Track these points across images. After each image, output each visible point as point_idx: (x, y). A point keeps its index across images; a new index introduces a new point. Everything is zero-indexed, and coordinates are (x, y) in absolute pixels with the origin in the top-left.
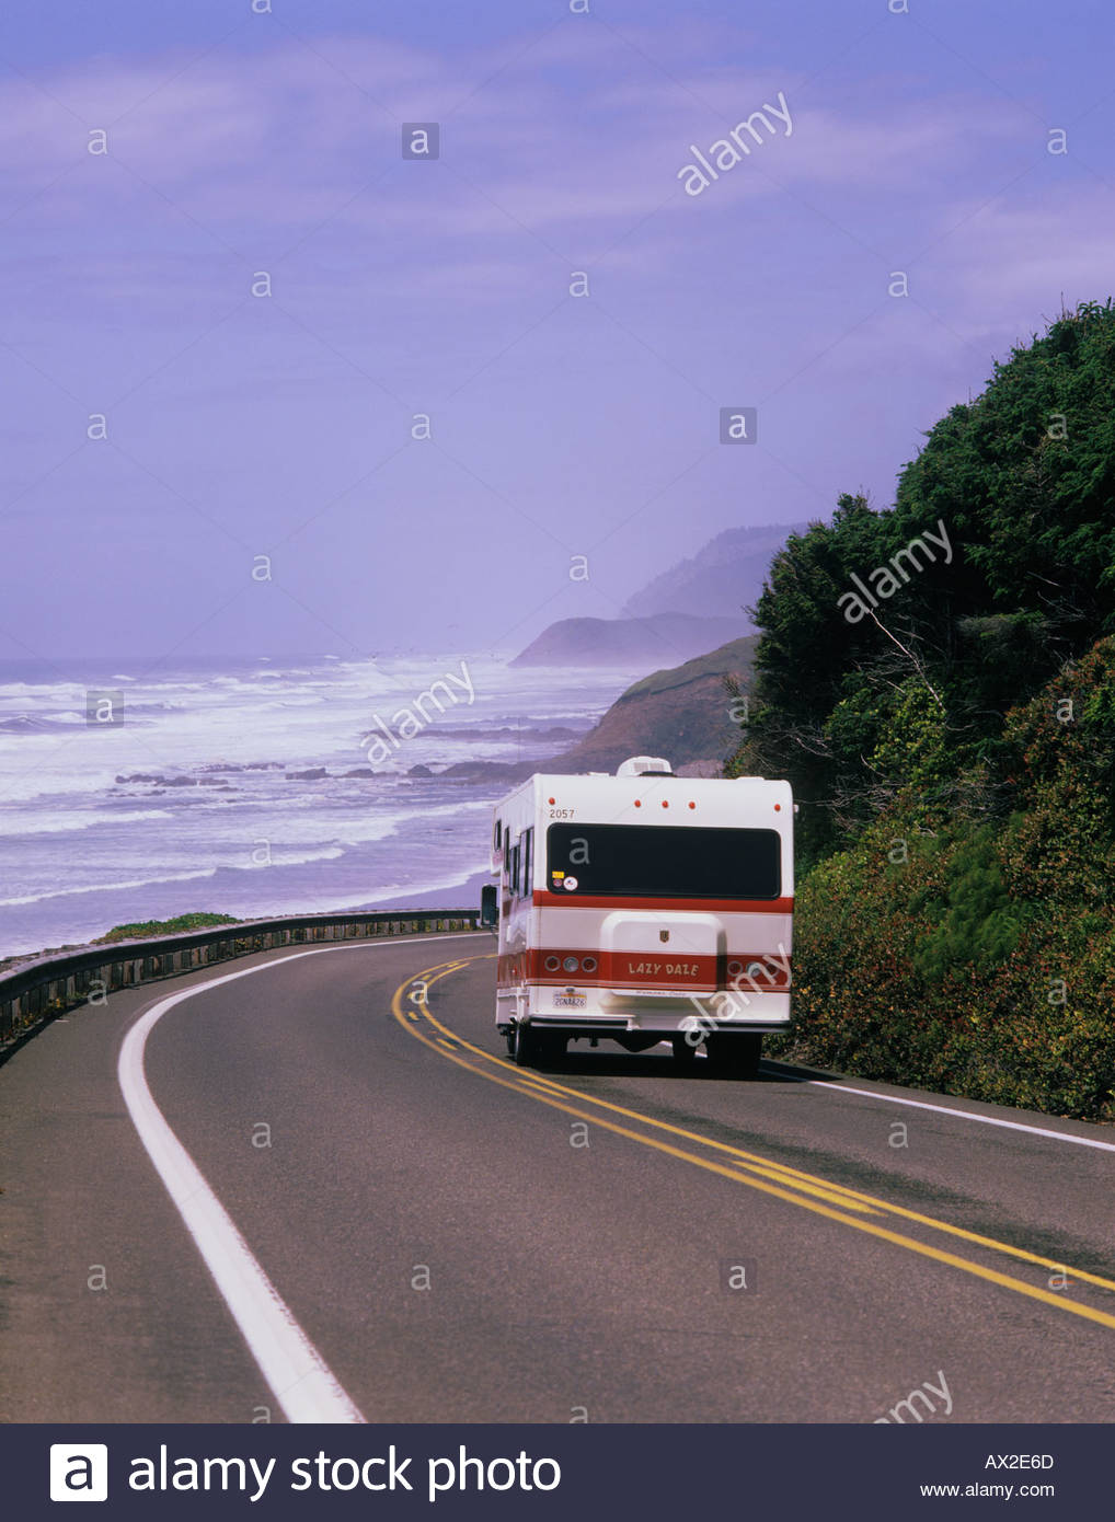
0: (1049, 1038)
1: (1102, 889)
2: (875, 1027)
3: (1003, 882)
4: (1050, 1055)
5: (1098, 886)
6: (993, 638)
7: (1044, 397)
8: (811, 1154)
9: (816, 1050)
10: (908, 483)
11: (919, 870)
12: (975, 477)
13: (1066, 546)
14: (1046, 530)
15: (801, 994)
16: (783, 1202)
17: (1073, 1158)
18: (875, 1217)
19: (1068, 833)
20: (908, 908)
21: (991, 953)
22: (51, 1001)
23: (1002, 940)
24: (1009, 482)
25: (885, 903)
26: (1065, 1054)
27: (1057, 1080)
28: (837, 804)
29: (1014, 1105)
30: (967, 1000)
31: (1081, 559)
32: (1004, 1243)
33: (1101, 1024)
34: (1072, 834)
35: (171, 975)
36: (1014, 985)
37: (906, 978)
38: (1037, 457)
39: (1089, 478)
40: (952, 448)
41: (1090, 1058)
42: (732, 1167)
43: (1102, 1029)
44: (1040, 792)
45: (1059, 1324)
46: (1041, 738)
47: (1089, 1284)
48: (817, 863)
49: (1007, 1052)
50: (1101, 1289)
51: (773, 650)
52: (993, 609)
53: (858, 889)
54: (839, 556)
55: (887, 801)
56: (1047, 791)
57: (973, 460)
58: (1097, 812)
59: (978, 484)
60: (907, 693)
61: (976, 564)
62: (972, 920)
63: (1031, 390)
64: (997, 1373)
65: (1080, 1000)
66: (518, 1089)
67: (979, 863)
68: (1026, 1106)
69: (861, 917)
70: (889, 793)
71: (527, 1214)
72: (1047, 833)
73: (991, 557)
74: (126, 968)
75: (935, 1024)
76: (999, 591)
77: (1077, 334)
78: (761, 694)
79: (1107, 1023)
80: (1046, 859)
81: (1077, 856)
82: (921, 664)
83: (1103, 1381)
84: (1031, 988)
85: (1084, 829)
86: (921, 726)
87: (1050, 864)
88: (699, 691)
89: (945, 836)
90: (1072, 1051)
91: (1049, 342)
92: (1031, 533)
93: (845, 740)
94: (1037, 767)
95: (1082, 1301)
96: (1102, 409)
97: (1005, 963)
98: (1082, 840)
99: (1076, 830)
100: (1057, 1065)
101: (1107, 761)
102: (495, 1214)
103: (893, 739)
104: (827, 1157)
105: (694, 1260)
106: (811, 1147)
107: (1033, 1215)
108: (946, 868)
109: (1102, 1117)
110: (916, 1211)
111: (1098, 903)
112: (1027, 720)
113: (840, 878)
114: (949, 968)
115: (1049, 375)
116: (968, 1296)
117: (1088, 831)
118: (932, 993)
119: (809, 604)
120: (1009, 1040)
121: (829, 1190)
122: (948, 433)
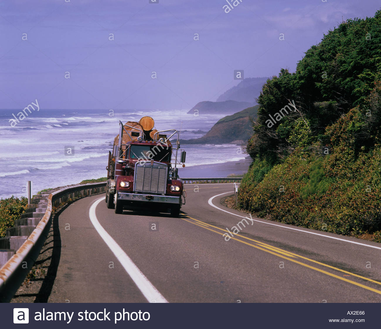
0: (337, 214)
1: (352, 175)
2: (289, 211)
3: (324, 173)
4: (337, 219)
5: (350, 174)
6: (323, 108)
7: (337, 43)
8: (276, 242)
9: (273, 217)
10: (299, 66)
11: (301, 169)
12: (318, 65)
13: (343, 84)
14: (337, 79)
15: (269, 202)
16: (271, 254)
17: (345, 245)
18: (295, 258)
19: (342, 160)
20: (298, 179)
21: (321, 191)
22: (69, 199)
23: (324, 188)
24: (328, 66)
25: (292, 178)
26: (341, 218)
27: (339, 225)
28: (279, 151)
29: (327, 231)
30: (314, 204)
31: (347, 87)
32: (330, 265)
33: (351, 211)
34: (343, 160)
35: (99, 193)
36: (327, 200)
37: (297, 198)
38: (335, 60)
39: (349, 66)
40: (312, 57)
41: (348, 220)
42: (256, 245)
43: (351, 212)
44: (335, 149)
45: (347, 286)
46: (335, 134)
47: (354, 276)
48: (273, 167)
49: (325, 218)
50: (357, 277)
51: (262, 110)
52: (322, 100)
53: (285, 174)
54: (281, 85)
55: (293, 151)
56: (337, 149)
57: (318, 60)
58: (350, 154)
59: (319, 66)
60: (298, 122)
61: (318, 87)
62: (315, 183)
63: (334, 42)
64: (333, 297)
65: (345, 204)
66: (195, 224)
67: (318, 167)
68: (330, 232)
69: (285, 182)
70: (293, 149)
71: (204, 255)
72: (337, 160)
73: (322, 86)
74: (88, 191)
75: (306, 210)
76: (324, 95)
77: (347, 27)
78: (259, 121)
79: (352, 210)
80: (336, 167)
81: (345, 166)
82: (302, 114)
83: (361, 300)
84: (332, 201)
85: (347, 159)
86: (302, 131)
87: (337, 168)
88: (238, 121)
89: (308, 160)
90: (343, 217)
91: (339, 29)
92: (333, 80)
93: (281, 134)
94: (334, 142)
95: (352, 280)
96: (353, 47)
97: (325, 194)
98: (346, 162)
99: (345, 159)
100: (339, 221)
101: (353, 141)
102: (196, 255)
103: (294, 135)
104: (280, 243)
105: (250, 268)
106: (276, 240)
107: (337, 259)
108: (309, 169)
109: (350, 235)
110: (306, 257)
111: (350, 179)
112: (331, 130)
113: (279, 171)
114: (309, 195)
115: (339, 38)
116: (323, 278)
117: (348, 159)
118: (305, 202)
119: (272, 98)
120: (326, 215)
121: (282, 251)
122: (311, 53)
